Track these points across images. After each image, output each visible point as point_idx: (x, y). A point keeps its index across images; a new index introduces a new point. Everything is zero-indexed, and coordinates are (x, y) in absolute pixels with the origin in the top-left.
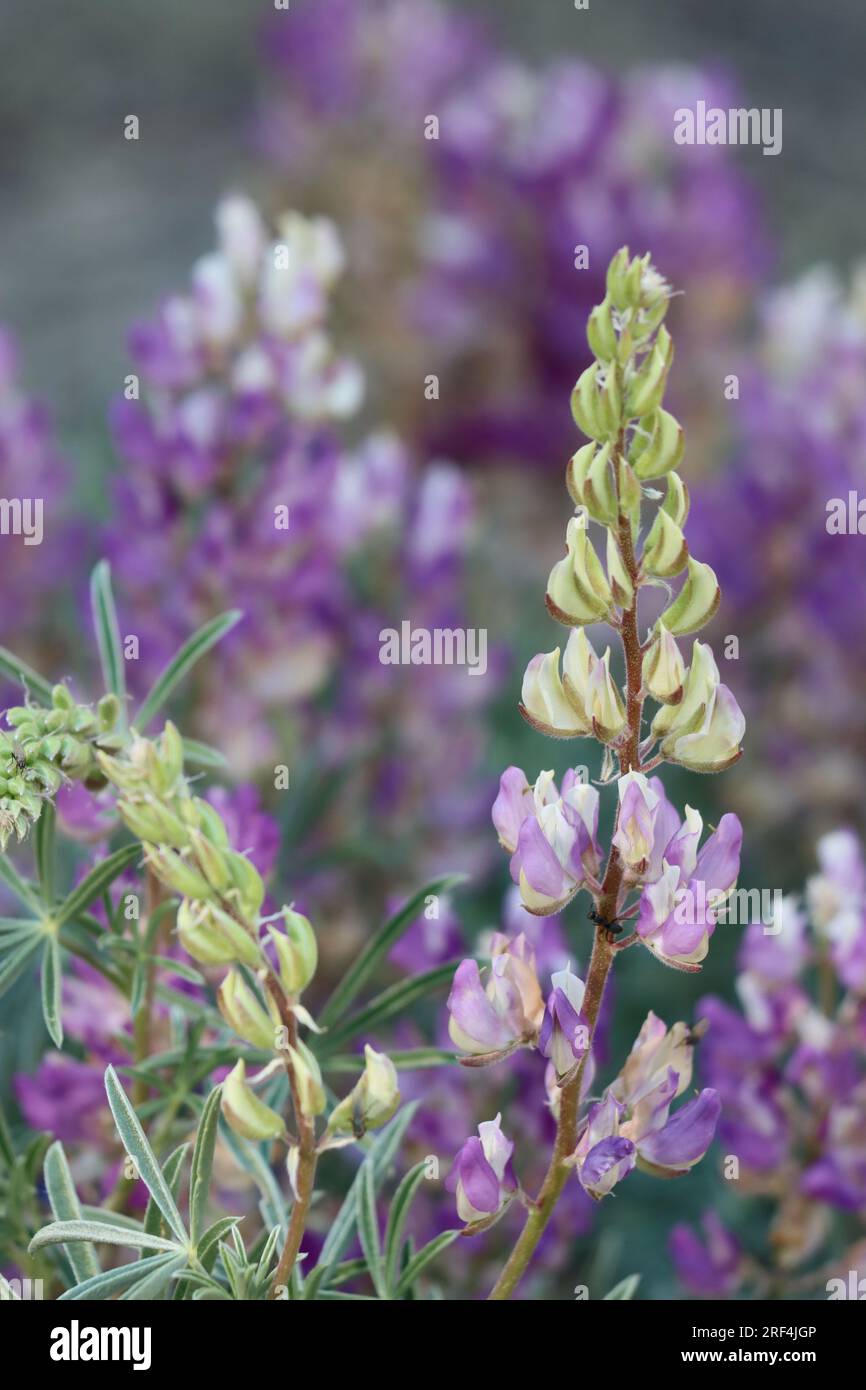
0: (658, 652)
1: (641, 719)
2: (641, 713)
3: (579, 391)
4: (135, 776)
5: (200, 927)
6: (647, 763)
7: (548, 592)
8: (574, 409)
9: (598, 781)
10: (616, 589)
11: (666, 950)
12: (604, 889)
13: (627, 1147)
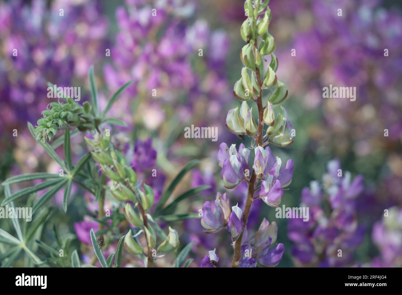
0: (267, 110)
1: (263, 129)
2: (263, 128)
3: (243, 28)
4: (96, 144)
5: (118, 190)
6: (264, 143)
7: (234, 90)
8: (241, 33)
9: (250, 148)
10: (254, 90)
11: (268, 200)
12: (250, 181)
13: (254, 261)
